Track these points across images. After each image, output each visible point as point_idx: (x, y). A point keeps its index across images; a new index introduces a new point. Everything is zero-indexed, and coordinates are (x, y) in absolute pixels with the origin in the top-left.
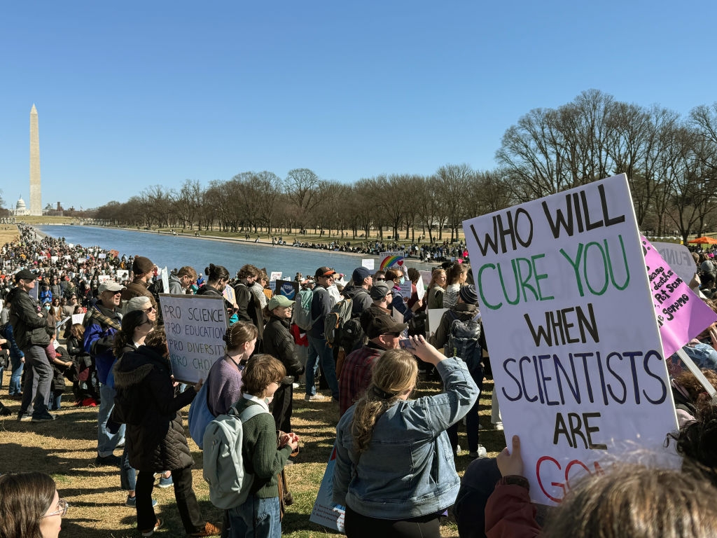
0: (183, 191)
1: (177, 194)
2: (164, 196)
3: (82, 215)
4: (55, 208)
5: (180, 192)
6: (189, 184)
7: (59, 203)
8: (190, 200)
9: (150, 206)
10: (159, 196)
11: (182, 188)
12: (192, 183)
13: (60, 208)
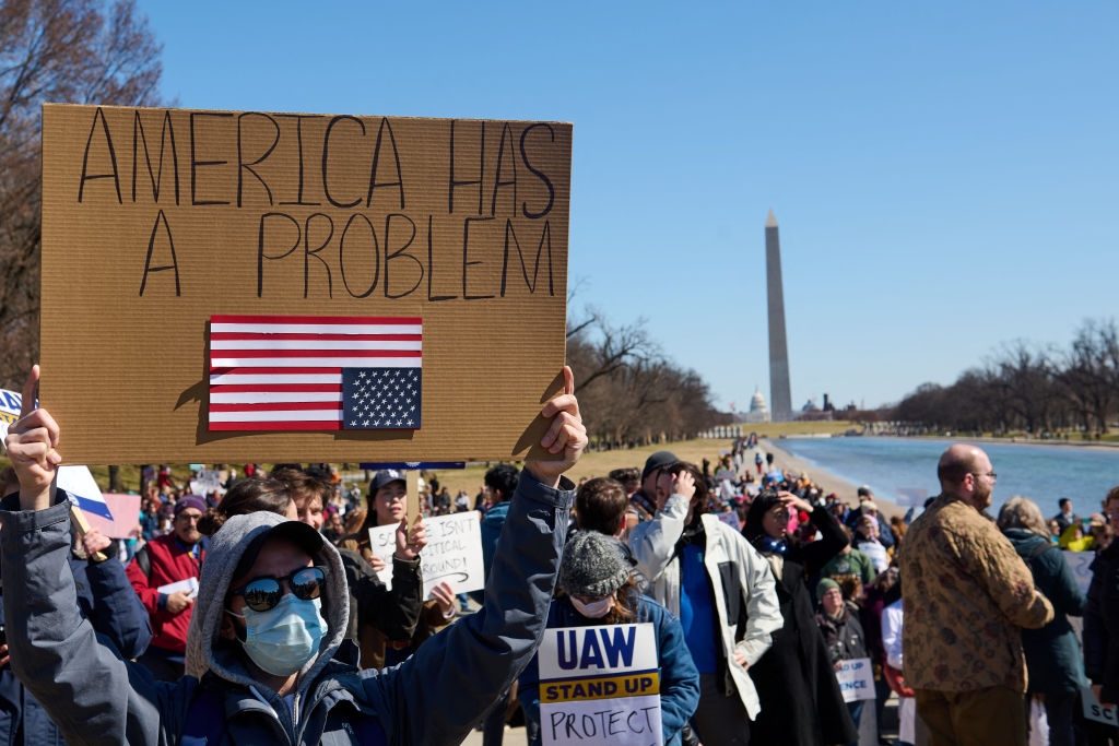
0: (1076, 346)
1: (1063, 353)
2: (1033, 362)
3: (868, 417)
4: (820, 405)
5: (1069, 349)
6: (1091, 328)
7: (826, 397)
8: (1096, 365)
9: (1005, 386)
10: (1024, 362)
11: (1075, 338)
12: (1099, 326)
13: (828, 406)
